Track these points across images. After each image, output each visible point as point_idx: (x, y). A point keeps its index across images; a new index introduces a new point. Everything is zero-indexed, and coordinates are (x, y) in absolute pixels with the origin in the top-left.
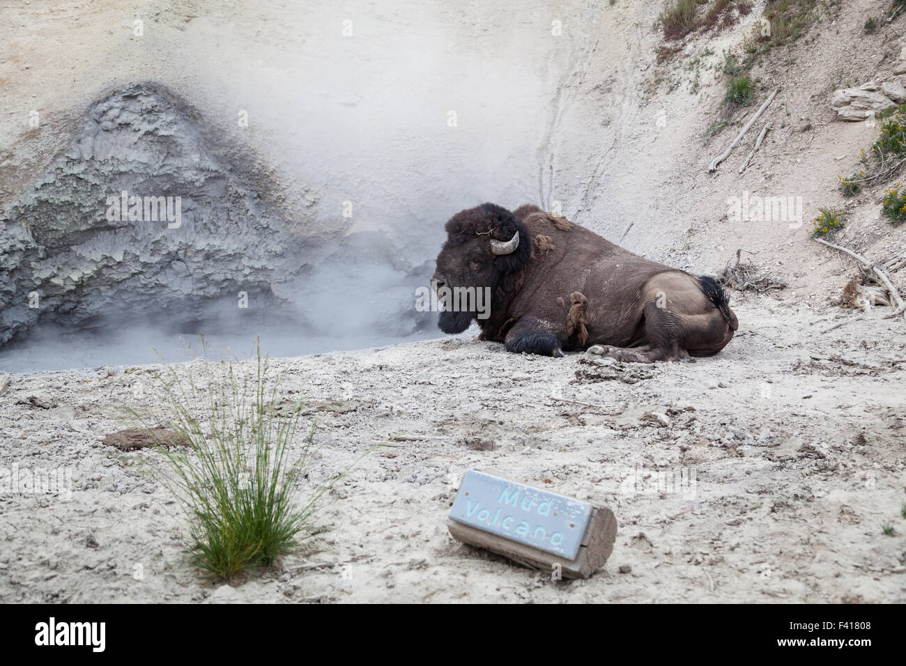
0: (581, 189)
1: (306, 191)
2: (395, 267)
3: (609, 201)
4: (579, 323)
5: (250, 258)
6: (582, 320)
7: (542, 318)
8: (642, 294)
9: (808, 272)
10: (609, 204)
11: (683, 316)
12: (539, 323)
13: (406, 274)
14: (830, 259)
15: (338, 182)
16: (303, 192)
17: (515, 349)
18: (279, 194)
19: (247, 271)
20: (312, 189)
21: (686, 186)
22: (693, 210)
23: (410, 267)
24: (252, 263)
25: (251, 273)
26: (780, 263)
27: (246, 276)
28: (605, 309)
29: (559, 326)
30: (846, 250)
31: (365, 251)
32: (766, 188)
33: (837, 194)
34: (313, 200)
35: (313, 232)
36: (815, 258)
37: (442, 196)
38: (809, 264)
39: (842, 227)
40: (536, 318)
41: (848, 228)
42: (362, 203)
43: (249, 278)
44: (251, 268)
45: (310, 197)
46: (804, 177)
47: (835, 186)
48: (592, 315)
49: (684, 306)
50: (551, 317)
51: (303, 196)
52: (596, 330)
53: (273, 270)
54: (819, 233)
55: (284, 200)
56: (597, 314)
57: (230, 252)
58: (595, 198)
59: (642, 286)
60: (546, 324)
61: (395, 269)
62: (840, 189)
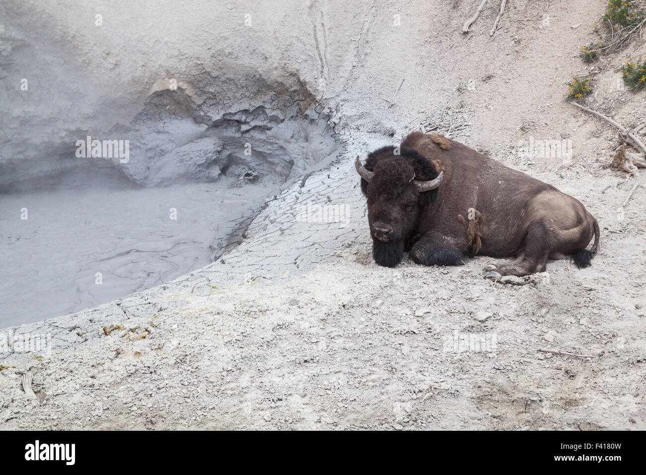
0: (352, 46)
1: (108, 54)
2: (197, 120)
3: (379, 58)
4: (476, 235)
5: (65, 121)
6: (479, 234)
7: (446, 235)
8: (526, 212)
9: (572, 133)
10: (379, 60)
11: (560, 232)
12: (445, 239)
13: (206, 127)
14: (585, 122)
15: (134, 43)
16: (104, 55)
17: (429, 262)
18: (83, 58)
19: (63, 134)
20: (113, 51)
21: (445, 45)
22: (456, 69)
23: (210, 120)
24: (66, 126)
25: (66, 136)
26: (546, 124)
27: (62, 138)
28: (496, 224)
29: (461, 240)
30: (598, 113)
31: (168, 107)
32: (517, 52)
33: (579, 60)
34: (115, 62)
35: (120, 94)
36: (573, 120)
37: (230, 54)
38: (570, 125)
39: (590, 92)
40: (440, 234)
41: (596, 93)
42: (159, 63)
43: (65, 140)
44: (66, 130)
45: (112, 60)
46: (548, 43)
47: (577, 53)
48: (485, 228)
49: (562, 223)
50: (454, 233)
51: (105, 59)
52: (488, 242)
53: (87, 131)
54: (572, 97)
55: (88, 64)
56: (489, 228)
57: (45, 117)
58: (366, 55)
59: (526, 205)
60: (450, 240)
61: (196, 123)
62: (581, 56)
